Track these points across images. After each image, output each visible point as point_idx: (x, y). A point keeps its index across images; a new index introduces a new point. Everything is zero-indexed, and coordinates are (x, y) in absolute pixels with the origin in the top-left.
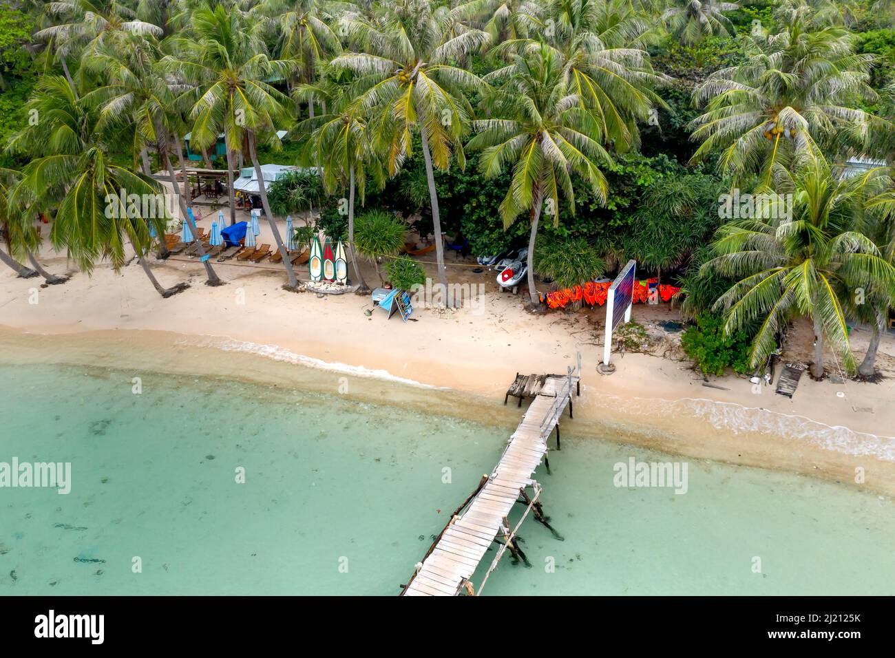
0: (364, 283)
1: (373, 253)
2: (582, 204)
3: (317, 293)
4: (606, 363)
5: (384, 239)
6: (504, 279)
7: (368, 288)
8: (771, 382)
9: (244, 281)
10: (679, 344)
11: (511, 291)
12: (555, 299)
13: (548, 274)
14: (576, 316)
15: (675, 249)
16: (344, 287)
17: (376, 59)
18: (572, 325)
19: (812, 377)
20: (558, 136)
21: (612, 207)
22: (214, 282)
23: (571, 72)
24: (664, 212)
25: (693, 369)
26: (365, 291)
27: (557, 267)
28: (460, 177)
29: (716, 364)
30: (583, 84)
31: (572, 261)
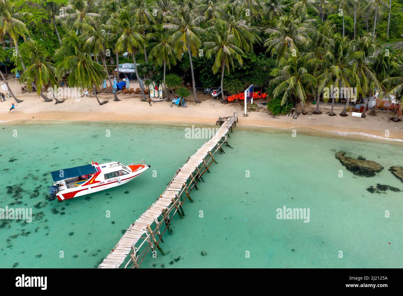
0: (168, 98)
1: (172, 86)
2: (236, 68)
3: (153, 101)
4: (245, 114)
5: (175, 82)
6: (214, 94)
7: (170, 99)
8: (292, 116)
9: (127, 99)
10: (267, 108)
11: (216, 98)
12: (230, 99)
13: (227, 90)
14: (237, 103)
15: (264, 80)
16: (162, 99)
17: (175, 25)
18: (235, 106)
19: (303, 114)
20: (228, 46)
21: (245, 68)
22: (117, 100)
23: (231, 28)
24: (261, 70)
25: (270, 114)
26: (169, 100)
27: (230, 87)
28: (198, 62)
29: (276, 111)
30: (235, 32)
31: (234, 85)
